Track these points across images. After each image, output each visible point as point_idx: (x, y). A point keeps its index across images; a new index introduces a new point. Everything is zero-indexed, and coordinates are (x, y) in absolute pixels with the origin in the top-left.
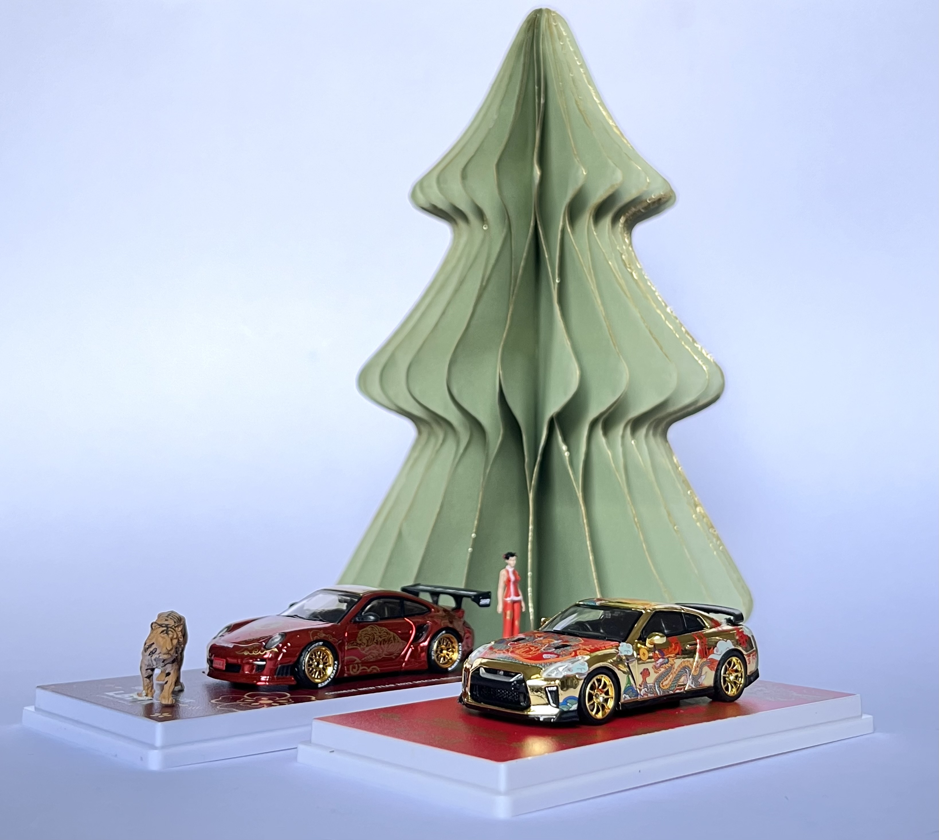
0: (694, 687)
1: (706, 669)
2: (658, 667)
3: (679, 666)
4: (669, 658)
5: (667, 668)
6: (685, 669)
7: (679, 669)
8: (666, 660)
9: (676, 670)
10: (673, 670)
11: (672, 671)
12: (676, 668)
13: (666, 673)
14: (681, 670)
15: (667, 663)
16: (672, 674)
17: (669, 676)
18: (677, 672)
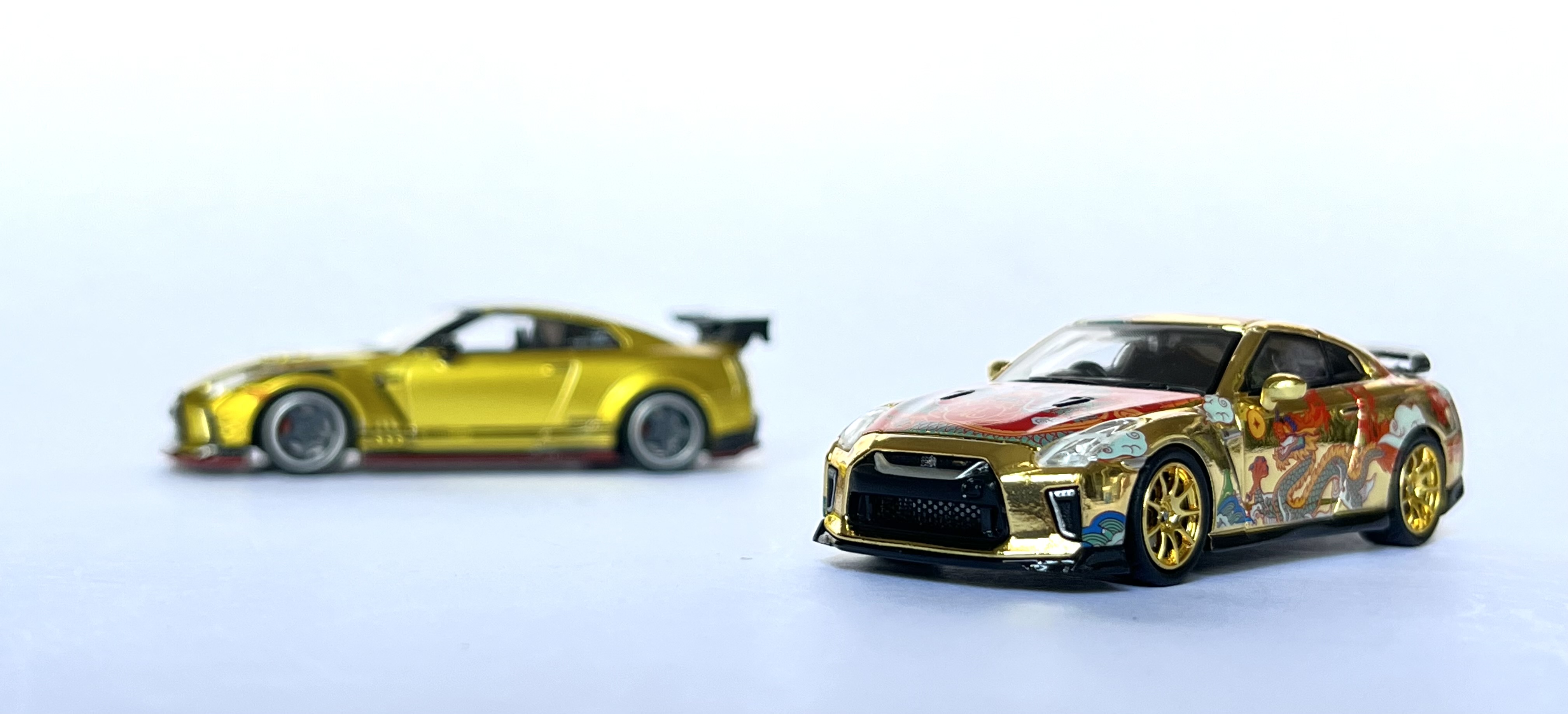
0: (1351, 508)
1: (1375, 467)
2: (1284, 454)
3: (1324, 456)
4: (1306, 437)
5: (1302, 459)
6: (1336, 464)
7: (1324, 463)
8: (1301, 442)
9: (1319, 465)
10: (1314, 465)
11: (1311, 466)
12: (1318, 460)
13: (1300, 471)
14: (1328, 467)
15: (1302, 447)
16: (1309, 474)
17: (1305, 480)
18: (1320, 470)
